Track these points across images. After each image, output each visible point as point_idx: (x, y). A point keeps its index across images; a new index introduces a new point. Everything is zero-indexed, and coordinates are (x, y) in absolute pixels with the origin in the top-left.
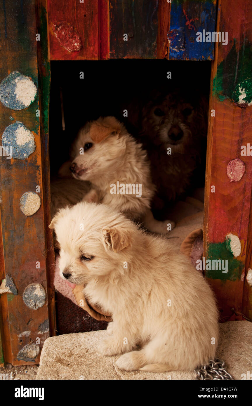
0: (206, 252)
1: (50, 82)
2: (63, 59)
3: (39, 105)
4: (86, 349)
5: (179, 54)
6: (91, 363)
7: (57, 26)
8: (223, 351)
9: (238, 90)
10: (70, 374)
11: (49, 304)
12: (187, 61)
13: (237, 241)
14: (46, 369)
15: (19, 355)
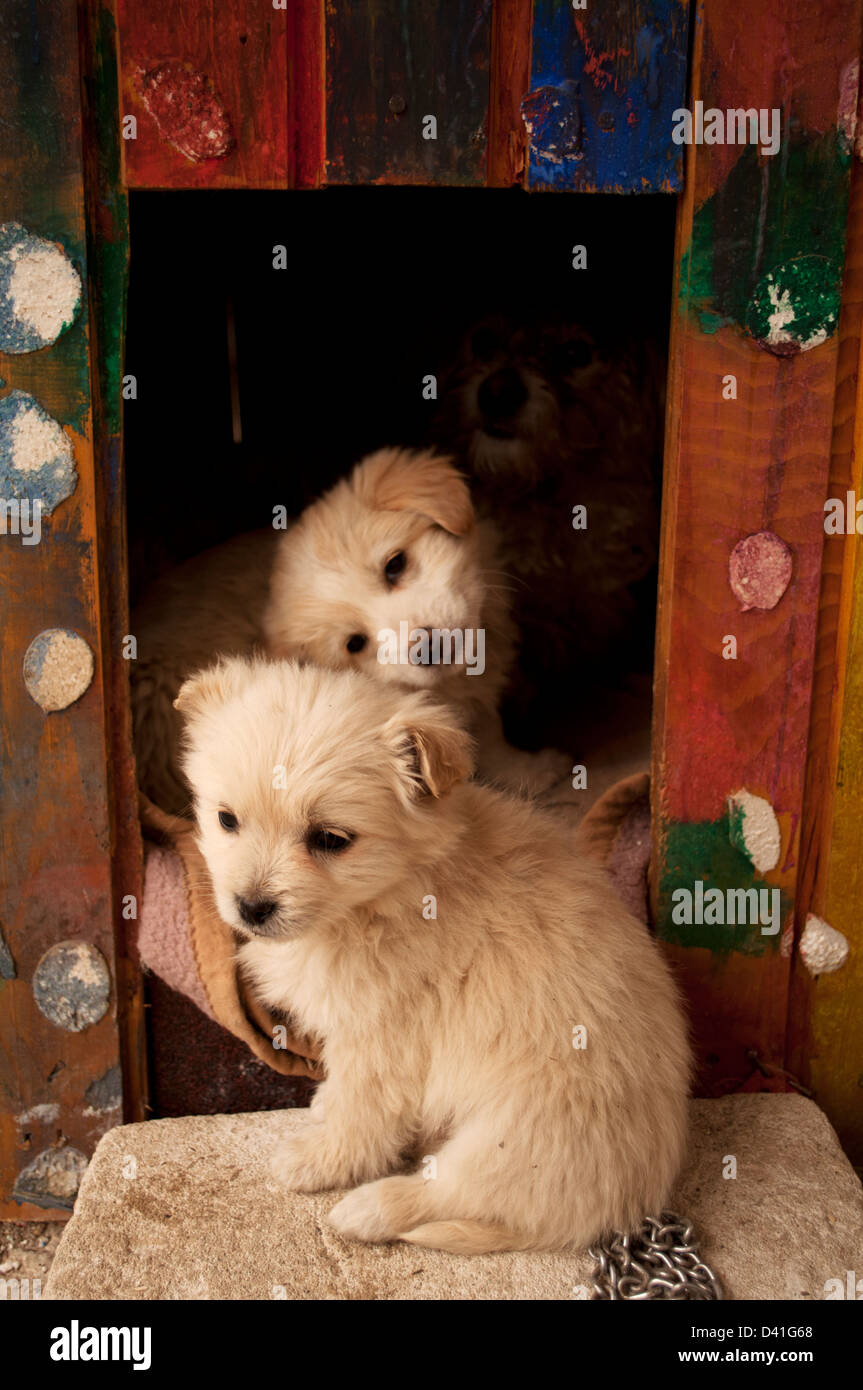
0: (659, 852)
1: (127, 262)
2: (168, 185)
3: (88, 337)
4: (232, 1167)
5: (563, 172)
6: (243, 1212)
7: (148, 74)
8: (698, 1190)
9: (767, 296)
10: (169, 1247)
11: (123, 1016)
12: (591, 195)
13: (766, 818)
14: (90, 1229)
15: (20, 1186)
